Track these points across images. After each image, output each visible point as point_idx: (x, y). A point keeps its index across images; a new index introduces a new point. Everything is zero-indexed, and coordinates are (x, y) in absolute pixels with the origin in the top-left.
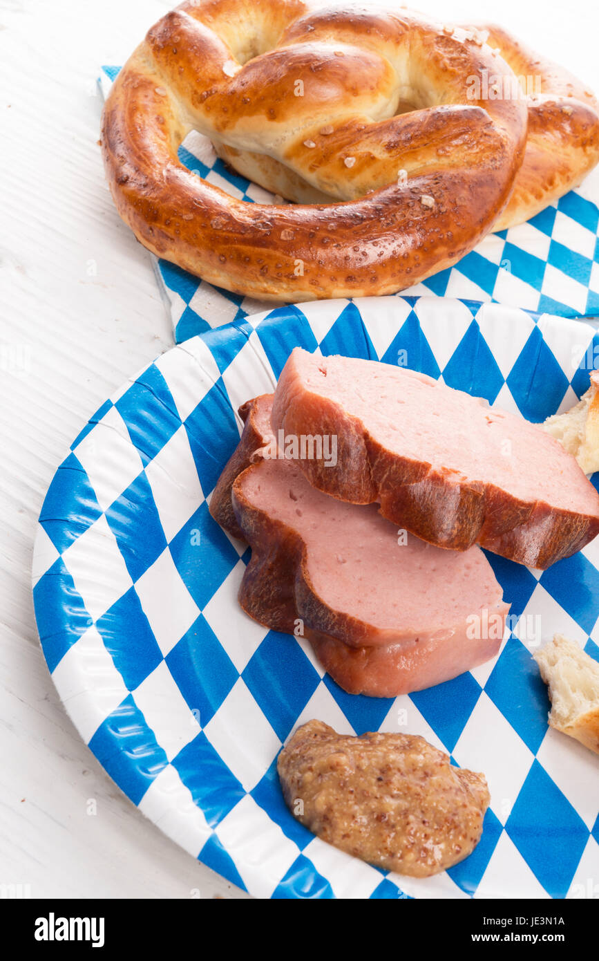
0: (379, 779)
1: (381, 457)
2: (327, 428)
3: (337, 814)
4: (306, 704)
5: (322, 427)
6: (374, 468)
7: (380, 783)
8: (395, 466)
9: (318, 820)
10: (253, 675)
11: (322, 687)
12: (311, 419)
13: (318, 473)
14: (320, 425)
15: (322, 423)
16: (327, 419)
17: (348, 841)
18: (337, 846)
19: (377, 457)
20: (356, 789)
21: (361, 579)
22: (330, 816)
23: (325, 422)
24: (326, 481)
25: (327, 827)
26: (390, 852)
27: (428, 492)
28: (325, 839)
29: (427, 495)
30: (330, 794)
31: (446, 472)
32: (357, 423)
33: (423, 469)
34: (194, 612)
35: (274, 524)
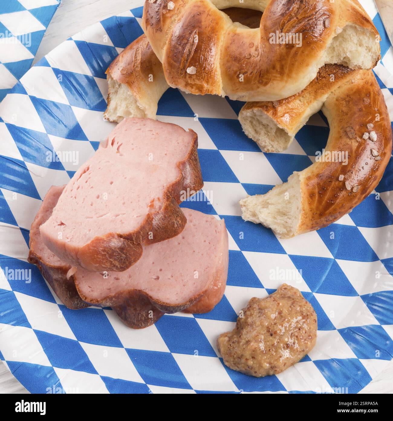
0: (271, 335)
1: (134, 236)
2: (106, 251)
3: (275, 363)
4: (203, 333)
5: (103, 253)
6: (135, 241)
7: (273, 336)
8: (142, 232)
9: (270, 371)
10: (175, 347)
11: (199, 320)
12: (95, 256)
13: (119, 267)
14: (102, 253)
15: (101, 252)
16: (101, 249)
17: (287, 365)
18: (285, 369)
19: (133, 238)
20: (269, 347)
21: (172, 276)
22: (273, 365)
23: (102, 250)
24: (125, 266)
25: (276, 369)
26: (302, 351)
27: (158, 223)
28: (279, 373)
29: (160, 225)
30: (265, 360)
31: (152, 206)
32: (111, 236)
33: (149, 219)
34: (122, 351)
35: (118, 296)
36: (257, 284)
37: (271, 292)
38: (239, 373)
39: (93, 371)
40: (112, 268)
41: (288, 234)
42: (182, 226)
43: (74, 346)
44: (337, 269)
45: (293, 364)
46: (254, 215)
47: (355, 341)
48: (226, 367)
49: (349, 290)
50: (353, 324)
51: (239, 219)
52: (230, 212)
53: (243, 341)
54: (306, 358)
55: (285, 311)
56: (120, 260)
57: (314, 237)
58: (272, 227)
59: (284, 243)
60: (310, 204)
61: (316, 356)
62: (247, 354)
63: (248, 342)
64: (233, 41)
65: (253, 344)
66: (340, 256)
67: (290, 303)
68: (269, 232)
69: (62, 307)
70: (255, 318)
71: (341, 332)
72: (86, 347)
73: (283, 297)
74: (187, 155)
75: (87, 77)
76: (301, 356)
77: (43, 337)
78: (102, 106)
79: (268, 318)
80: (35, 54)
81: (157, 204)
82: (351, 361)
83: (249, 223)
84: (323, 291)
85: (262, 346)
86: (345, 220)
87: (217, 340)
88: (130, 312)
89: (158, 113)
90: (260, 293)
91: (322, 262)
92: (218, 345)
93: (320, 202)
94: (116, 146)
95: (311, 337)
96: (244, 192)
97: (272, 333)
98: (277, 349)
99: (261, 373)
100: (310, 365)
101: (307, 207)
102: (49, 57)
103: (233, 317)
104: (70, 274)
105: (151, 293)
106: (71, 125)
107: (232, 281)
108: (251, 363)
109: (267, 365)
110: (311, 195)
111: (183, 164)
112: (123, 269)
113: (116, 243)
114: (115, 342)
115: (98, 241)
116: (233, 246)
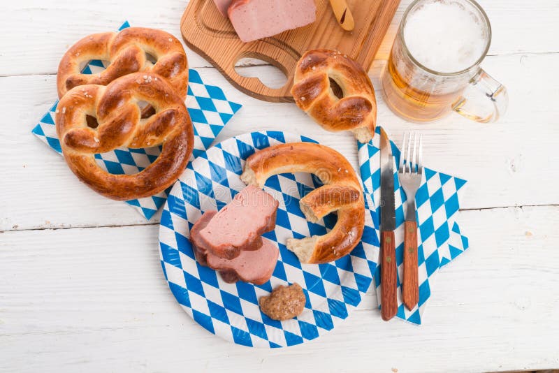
3: (282, 316)
8: (242, 246)
10: (242, 295)
11: (255, 288)
14: (223, 251)
16: (224, 249)
17: (286, 319)
19: (238, 248)
20: (281, 309)
21: (249, 267)
22: (280, 317)
28: (283, 320)
29: (251, 244)
31: (250, 235)
32: (229, 245)
33: (248, 241)
34: (218, 291)
35: (224, 268)
36: (285, 278)
37: (290, 284)
38: (266, 315)
39: (204, 296)
40: (226, 258)
41: (304, 262)
42: (260, 247)
43: (199, 282)
44: (321, 284)
45: (289, 319)
46: (292, 248)
47: (318, 317)
48: (261, 311)
49: (324, 295)
50: (320, 310)
51: (285, 246)
52: (283, 243)
53: (271, 304)
54: (295, 318)
55: (293, 296)
56: (230, 256)
57: (317, 266)
58: (298, 256)
59: (302, 265)
60: (316, 254)
61: (300, 319)
62: (271, 310)
63: (273, 304)
64: (324, 99)
65: (275, 306)
66: (324, 278)
67: (295, 293)
68: (297, 258)
69: (197, 263)
70: (279, 294)
71: (314, 311)
72: (203, 283)
73: (294, 289)
74: (271, 214)
75: (237, 158)
76: (294, 316)
77: (186, 275)
78: (240, 173)
79: (285, 297)
80: (216, 136)
81: (253, 235)
82: (313, 326)
83: (289, 251)
84: (312, 291)
85: (278, 308)
86: (333, 263)
87: (261, 298)
88: (227, 276)
89: (265, 185)
90: (284, 283)
91: (316, 278)
92: (260, 301)
93: (321, 255)
94: (241, 200)
95: (301, 310)
96: (292, 236)
97: (284, 303)
98: (284, 310)
99: (275, 318)
100: (296, 321)
101: (315, 255)
102: (223, 144)
103: (271, 291)
104: (206, 252)
105: (238, 272)
106: (224, 179)
107: (275, 274)
108: (272, 313)
109: (278, 316)
110: (318, 251)
111: (269, 217)
112: (230, 259)
113: (230, 248)
114: (216, 285)
115: (224, 245)
116: (280, 259)
